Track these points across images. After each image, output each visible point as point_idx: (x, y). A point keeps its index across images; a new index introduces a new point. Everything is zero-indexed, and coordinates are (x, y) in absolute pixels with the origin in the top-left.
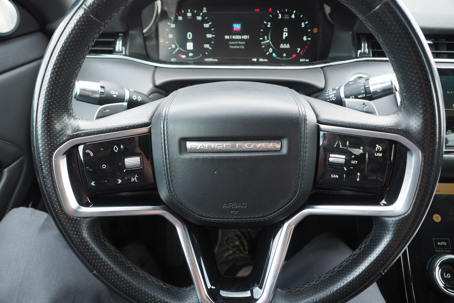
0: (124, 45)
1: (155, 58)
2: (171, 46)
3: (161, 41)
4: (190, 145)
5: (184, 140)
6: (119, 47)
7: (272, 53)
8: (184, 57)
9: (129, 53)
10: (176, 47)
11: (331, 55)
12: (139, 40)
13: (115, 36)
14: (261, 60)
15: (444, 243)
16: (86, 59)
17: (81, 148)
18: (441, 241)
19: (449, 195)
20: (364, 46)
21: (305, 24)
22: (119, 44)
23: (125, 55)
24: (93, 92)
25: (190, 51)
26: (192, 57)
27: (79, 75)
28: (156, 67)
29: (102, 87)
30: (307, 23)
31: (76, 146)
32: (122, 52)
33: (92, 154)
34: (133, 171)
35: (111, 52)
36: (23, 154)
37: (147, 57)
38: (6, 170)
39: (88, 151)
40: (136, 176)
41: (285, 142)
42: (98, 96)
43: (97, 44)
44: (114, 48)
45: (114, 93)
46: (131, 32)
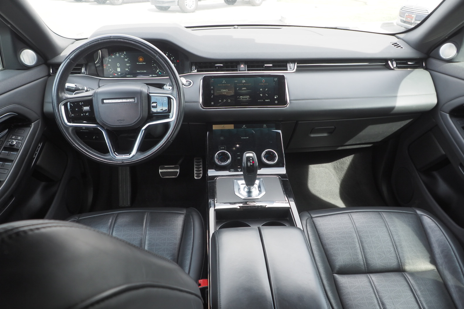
0: (86, 70)
1: (102, 76)
2: (110, 70)
3: (105, 67)
4: (105, 101)
5: (103, 100)
6: (83, 71)
7: (158, 72)
8: (116, 75)
9: (88, 73)
10: (112, 70)
11: (185, 73)
12: (93, 68)
13: (81, 66)
14: (153, 75)
15: (224, 148)
16: (69, 76)
17: (69, 103)
18: (222, 147)
19: (229, 130)
20: (194, 68)
21: (173, 58)
22: (83, 69)
23: (86, 74)
24: (72, 87)
25: (119, 72)
26: (120, 75)
27: (67, 82)
28: (100, 79)
29: (76, 86)
30: (173, 57)
31: (67, 102)
32: (85, 73)
33: (72, 105)
34: (86, 112)
35: (79, 73)
36: (39, 119)
37: (98, 76)
38: (33, 124)
39: (71, 104)
40: (88, 113)
41: (136, 99)
42: (74, 89)
43: (74, 69)
44: (81, 71)
45: (80, 88)
46: (89, 64)
